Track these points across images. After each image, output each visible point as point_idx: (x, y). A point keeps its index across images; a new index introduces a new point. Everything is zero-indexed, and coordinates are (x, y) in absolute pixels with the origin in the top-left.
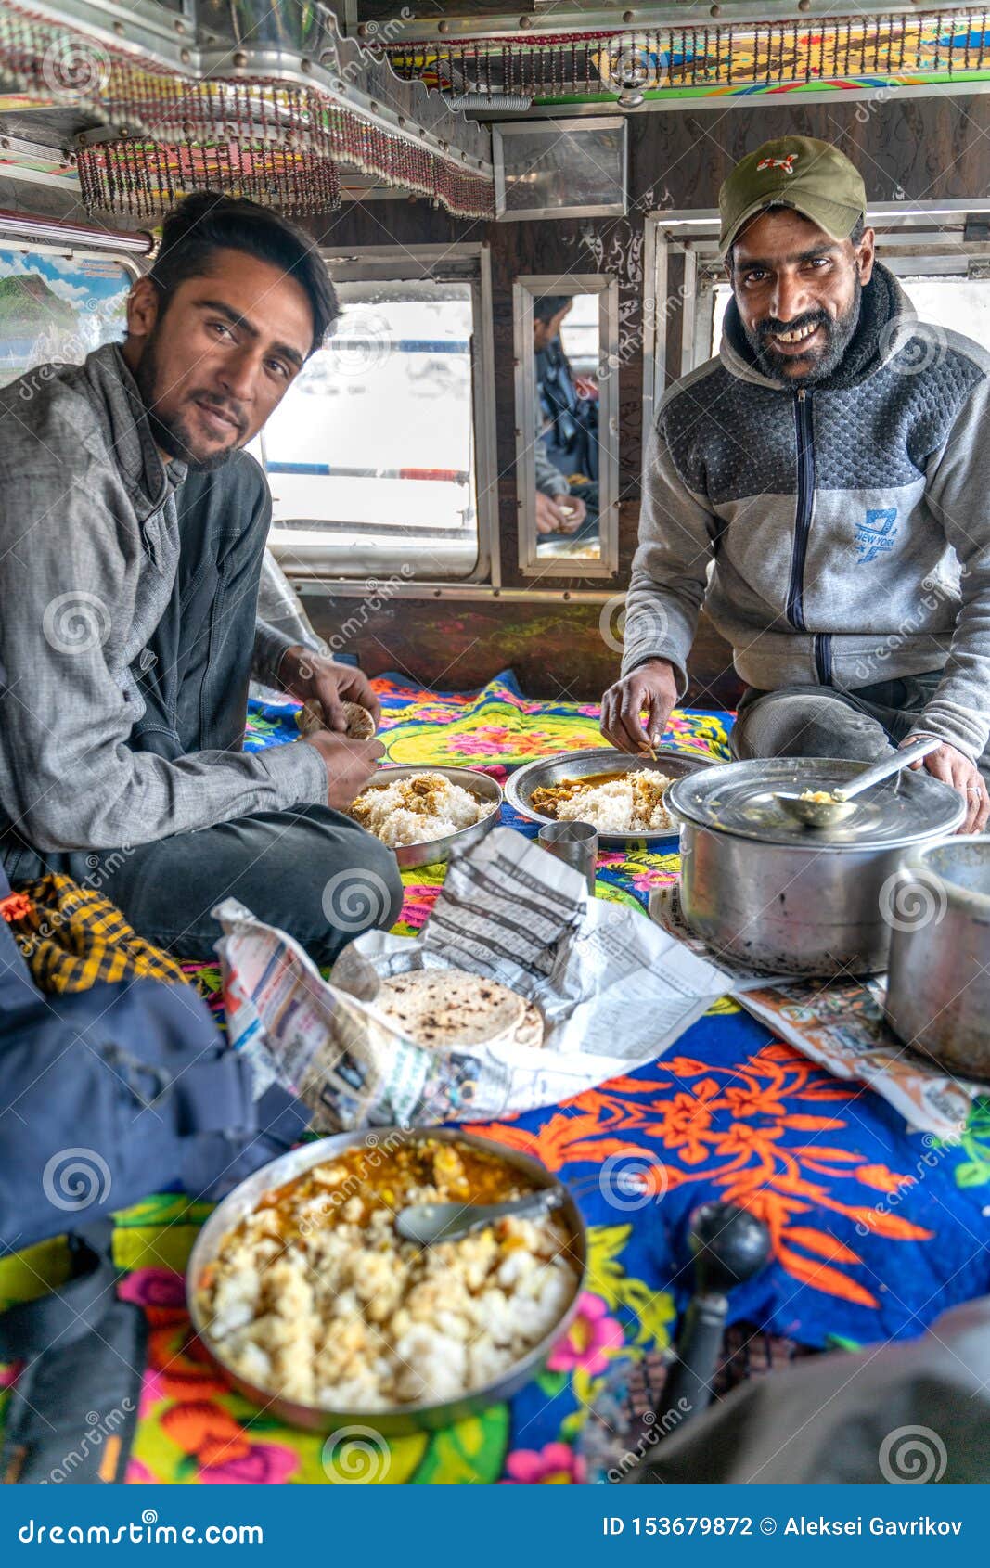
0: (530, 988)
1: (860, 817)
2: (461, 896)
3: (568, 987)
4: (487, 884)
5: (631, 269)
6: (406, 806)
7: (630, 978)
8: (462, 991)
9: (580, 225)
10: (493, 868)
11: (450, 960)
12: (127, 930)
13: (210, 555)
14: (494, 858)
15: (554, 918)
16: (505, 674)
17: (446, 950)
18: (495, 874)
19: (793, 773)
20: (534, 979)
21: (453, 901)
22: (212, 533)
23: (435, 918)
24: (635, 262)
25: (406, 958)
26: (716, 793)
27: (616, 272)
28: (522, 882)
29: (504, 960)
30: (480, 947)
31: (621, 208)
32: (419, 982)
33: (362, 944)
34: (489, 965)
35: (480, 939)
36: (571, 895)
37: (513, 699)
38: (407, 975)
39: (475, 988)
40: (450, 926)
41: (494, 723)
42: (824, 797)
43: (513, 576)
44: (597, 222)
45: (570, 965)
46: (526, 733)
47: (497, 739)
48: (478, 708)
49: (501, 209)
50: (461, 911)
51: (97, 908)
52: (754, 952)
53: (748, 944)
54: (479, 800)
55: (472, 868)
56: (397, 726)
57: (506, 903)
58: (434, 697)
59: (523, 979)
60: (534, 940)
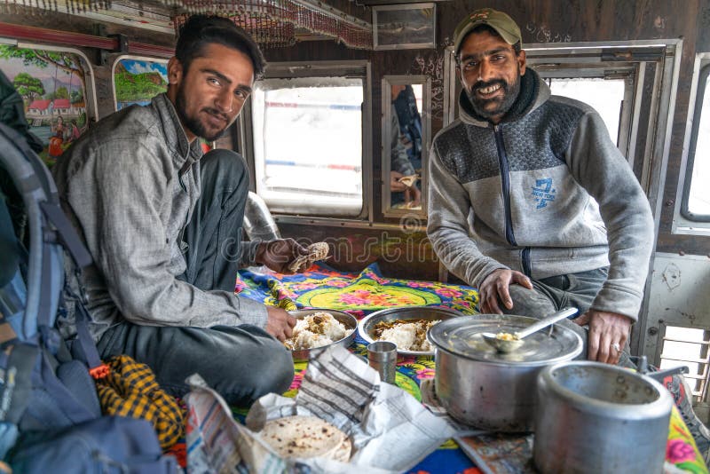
0: (350, 429)
1: (527, 347)
2: (314, 378)
3: (369, 429)
4: (327, 373)
5: (438, 73)
6: (309, 329)
7: (402, 426)
8: (313, 428)
9: (415, 52)
10: (331, 365)
11: (311, 411)
12: (155, 385)
13: (217, 201)
14: (331, 360)
15: (363, 393)
16: (372, 265)
17: (309, 405)
18: (331, 368)
19: (498, 323)
20: (353, 424)
21: (310, 380)
22: (218, 190)
23: (303, 389)
24: (440, 70)
25: (289, 408)
26: (457, 330)
27: (430, 74)
28: (345, 373)
29: (338, 413)
30: (326, 405)
31: (431, 44)
32: (292, 422)
33: (264, 400)
34: (331, 415)
35: (325, 401)
36: (370, 381)
37: (375, 277)
38: (288, 418)
39: (320, 427)
40: (309, 393)
41: (364, 289)
42: (509, 337)
43: (379, 217)
44: (422, 51)
45: (370, 417)
46: (379, 294)
47: (364, 296)
48: (358, 281)
49: (376, 45)
50: (315, 386)
51: (142, 373)
52: (468, 417)
53: (465, 412)
54: (347, 328)
55: (321, 365)
56: (317, 288)
57: (337, 383)
58: (338, 275)
59: (347, 423)
60: (353, 403)
